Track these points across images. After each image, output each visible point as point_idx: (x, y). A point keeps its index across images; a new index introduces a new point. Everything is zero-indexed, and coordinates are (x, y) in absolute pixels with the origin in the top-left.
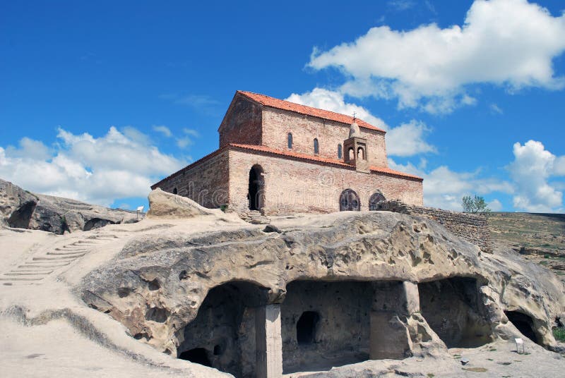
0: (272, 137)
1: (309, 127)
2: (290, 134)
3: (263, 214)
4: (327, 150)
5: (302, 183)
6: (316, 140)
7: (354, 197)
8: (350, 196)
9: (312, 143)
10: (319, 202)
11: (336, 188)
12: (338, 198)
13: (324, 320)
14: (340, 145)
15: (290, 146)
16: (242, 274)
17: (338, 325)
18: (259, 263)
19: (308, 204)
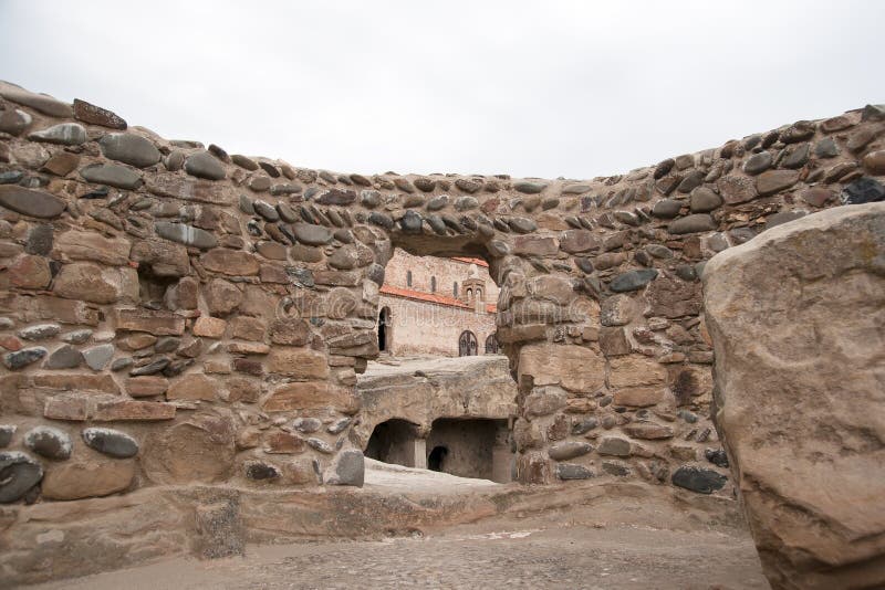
0: (393, 275)
1: (427, 264)
2: (410, 273)
3: (391, 354)
4: (443, 288)
5: (427, 325)
6: (433, 278)
7: (472, 339)
8: (469, 338)
9: (429, 281)
10: (440, 343)
11: (455, 330)
12: (457, 339)
13: (451, 454)
14: (456, 284)
15: (410, 285)
16: (399, 414)
17: (462, 459)
18: (412, 403)
19: (430, 345)
